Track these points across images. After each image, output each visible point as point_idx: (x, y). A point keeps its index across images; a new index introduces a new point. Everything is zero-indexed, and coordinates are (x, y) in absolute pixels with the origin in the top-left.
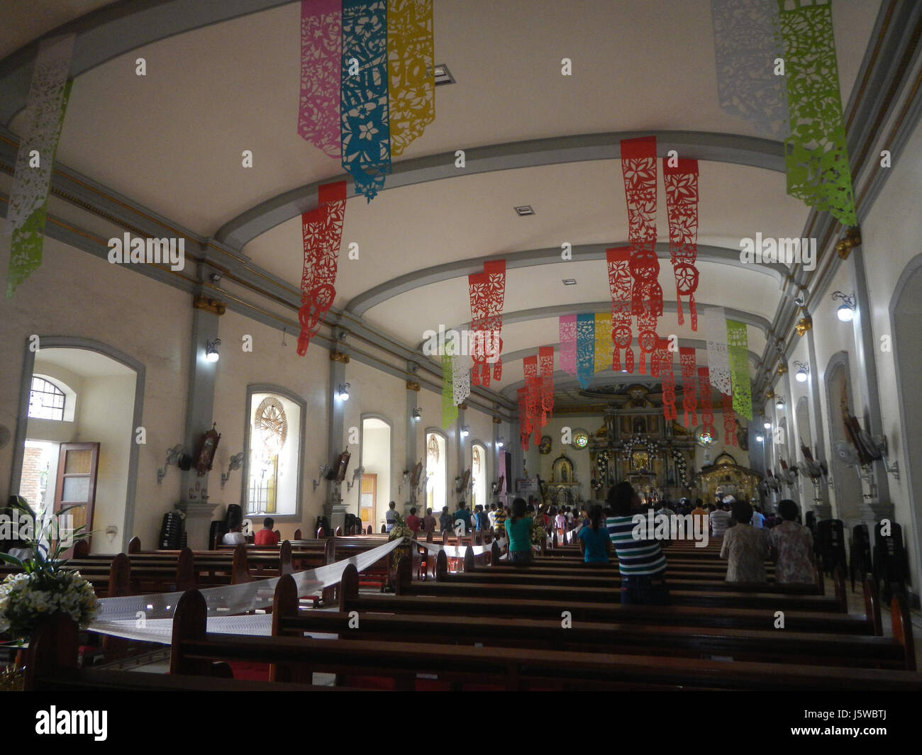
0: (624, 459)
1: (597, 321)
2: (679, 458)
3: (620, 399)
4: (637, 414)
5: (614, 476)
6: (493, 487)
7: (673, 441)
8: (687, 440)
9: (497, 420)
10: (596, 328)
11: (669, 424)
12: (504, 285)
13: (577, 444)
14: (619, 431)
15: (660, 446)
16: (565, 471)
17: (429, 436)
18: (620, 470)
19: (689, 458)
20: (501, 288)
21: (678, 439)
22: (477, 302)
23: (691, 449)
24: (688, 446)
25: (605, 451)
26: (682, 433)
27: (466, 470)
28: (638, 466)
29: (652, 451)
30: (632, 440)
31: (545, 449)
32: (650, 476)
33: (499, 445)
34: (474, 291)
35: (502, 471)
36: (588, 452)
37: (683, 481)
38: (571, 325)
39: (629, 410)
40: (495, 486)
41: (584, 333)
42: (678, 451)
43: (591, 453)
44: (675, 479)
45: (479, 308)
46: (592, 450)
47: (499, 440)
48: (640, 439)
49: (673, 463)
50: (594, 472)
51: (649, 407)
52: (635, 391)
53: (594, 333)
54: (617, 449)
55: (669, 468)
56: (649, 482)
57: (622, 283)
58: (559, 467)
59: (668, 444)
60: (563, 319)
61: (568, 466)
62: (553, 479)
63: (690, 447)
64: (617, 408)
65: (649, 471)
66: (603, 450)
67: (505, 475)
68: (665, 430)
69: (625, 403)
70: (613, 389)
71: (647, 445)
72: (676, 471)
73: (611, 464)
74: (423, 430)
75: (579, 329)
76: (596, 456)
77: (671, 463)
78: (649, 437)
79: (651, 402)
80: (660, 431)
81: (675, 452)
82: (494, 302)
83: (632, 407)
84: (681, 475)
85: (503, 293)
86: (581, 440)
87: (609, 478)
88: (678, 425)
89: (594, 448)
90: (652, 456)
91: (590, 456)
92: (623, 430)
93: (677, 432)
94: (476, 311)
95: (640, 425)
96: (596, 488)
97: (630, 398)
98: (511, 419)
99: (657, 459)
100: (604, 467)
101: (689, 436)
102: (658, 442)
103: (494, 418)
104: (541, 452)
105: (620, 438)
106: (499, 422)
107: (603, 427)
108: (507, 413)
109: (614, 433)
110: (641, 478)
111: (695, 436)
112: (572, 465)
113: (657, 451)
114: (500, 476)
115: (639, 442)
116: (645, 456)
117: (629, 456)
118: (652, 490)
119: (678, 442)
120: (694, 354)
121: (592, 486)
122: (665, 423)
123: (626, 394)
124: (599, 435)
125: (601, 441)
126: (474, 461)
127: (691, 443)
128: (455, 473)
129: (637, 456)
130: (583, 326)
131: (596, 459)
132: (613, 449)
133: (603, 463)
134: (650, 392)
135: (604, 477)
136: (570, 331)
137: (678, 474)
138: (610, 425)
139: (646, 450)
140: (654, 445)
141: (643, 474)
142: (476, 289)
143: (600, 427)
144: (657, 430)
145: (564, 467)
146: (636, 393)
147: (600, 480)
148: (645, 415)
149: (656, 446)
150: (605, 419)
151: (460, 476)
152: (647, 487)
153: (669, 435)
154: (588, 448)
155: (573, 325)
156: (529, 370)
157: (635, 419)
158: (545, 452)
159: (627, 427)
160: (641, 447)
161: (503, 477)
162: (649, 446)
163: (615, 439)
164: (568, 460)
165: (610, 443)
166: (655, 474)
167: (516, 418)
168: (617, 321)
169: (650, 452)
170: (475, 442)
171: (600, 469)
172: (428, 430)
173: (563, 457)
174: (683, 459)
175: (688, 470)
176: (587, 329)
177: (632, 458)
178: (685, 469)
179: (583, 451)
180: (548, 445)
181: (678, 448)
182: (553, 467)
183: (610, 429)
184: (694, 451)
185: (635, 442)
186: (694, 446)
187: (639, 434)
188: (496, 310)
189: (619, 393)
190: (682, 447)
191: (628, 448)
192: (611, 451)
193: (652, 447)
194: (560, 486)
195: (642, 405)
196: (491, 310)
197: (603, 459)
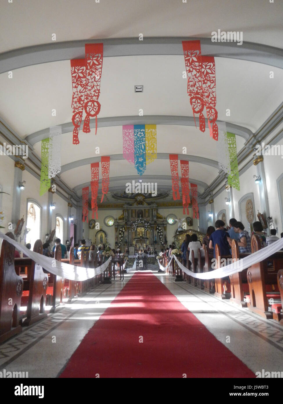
0: (133, 231)
1: (147, 130)
2: (160, 230)
3: (131, 201)
4: (140, 209)
5: (127, 239)
6: (67, 243)
7: (157, 222)
8: (163, 221)
9: (70, 205)
10: (146, 134)
11: (155, 213)
12: (102, 62)
13: (108, 224)
14: (130, 217)
15: (150, 224)
16: (102, 238)
17: (30, 204)
18: (130, 237)
19: (164, 230)
20: (99, 64)
21: (159, 221)
22: (77, 80)
23: (165, 226)
24: (164, 224)
25: (123, 227)
26: (161, 218)
27: (53, 229)
28: (139, 235)
29: (147, 227)
30: (137, 221)
31: (92, 226)
32: (146, 239)
33: (71, 219)
34: (75, 72)
35: (72, 235)
36: (114, 228)
37: (161, 241)
38: (130, 131)
39: (136, 207)
40: (68, 242)
41: (139, 137)
42: (159, 227)
43: (115, 228)
44: (157, 241)
45: (78, 85)
46: (116, 227)
47: (71, 217)
48: (141, 221)
49: (157, 233)
50: (117, 238)
51: (145, 205)
52: (139, 197)
53: (145, 138)
54: (129, 226)
55: (155, 235)
56: (145, 242)
57: (195, 66)
58: (99, 236)
59: (154, 223)
60: (125, 127)
61: (104, 235)
62: (96, 241)
63: (165, 225)
64: (130, 205)
65: (145, 237)
66: (122, 226)
67: (73, 237)
68: (153, 216)
69: (135, 203)
70: (128, 196)
71: (144, 224)
72: (158, 236)
73: (126, 234)
74: (26, 199)
75: (135, 134)
76: (118, 230)
77: (156, 233)
78: (145, 220)
79: (146, 203)
80: (150, 217)
81: (158, 227)
82: (93, 74)
83: (137, 205)
84: (160, 238)
85: (101, 68)
86: (110, 222)
87: (125, 241)
88: (159, 214)
89: (117, 226)
90: (147, 229)
91: (115, 230)
92: (132, 216)
93: (159, 218)
94: (76, 87)
95: (140, 214)
96: (118, 246)
97: (136, 201)
98: (77, 207)
99: (149, 230)
100: (122, 235)
101: (164, 219)
102: (150, 222)
103: (69, 204)
104: (90, 228)
105: (130, 220)
106: (71, 206)
107: (122, 215)
108: (75, 203)
109: (128, 218)
110: (141, 240)
111: (166, 219)
112: (106, 234)
113: (149, 227)
114: (71, 237)
115: (140, 222)
116: (143, 229)
117: (135, 229)
118: (147, 246)
119: (159, 222)
120: (188, 164)
121: (116, 245)
122: (153, 213)
123: (134, 198)
124: (120, 219)
125: (122, 222)
126: (57, 227)
127: (165, 223)
128: (46, 231)
129: (139, 229)
130: (138, 133)
131: (118, 231)
132: (127, 226)
133: (122, 233)
134: (146, 198)
135: (122, 240)
136: (129, 134)
137: (159, 238)
138: (126, 214)
139: (144, 226)
140: (148, 223)
141: (142, 238)
142: (76, 70)
143: (120, 215)
144: (149, 216)
145: (101, 236)
146: (139, 198)
147: (120, 242)
148: (143, 209)
149: (149, 224)
150: (123, 211)
151: (49, 233)
152: (145, 244)
153: (155, 219)
154: (114, 226)
155: (131, 131)
156: (94, 171)
157: (138, 211)
158: (92, 228)
159: (134, 215)
160: (141, 225)
161: (72, 238)
162: (145, 224)
163: (128, 221)
164: (104, 232)
165: (126, 223)
166: (147, 238)
167: (80, 207)
168: (193, 93)
169: (146, 227)
170: (58, 215)
171: (120, 236)
172: (29, 200)
173: (101, 230)
174: (161, 231)
175: (163, 236)
176: (141, 135)
177: (136, 230)
178: (162, 235)
179: (111, 227)
180: (93, 224)
181: (159, 225)
182: (96, 236)
183: (126, 216)
184: (166, 227)
185: (139, 222)
186: (166, 224)
187: (141, 218)
188: (95, 81)
189: (131, 198)
190: (161, 225)
191: (135, 225)
192: (126, 227)
193: (147, 225)
194: (99, 245)
195: (142, 204)
196: (90, 80)
197: (122, 231)
